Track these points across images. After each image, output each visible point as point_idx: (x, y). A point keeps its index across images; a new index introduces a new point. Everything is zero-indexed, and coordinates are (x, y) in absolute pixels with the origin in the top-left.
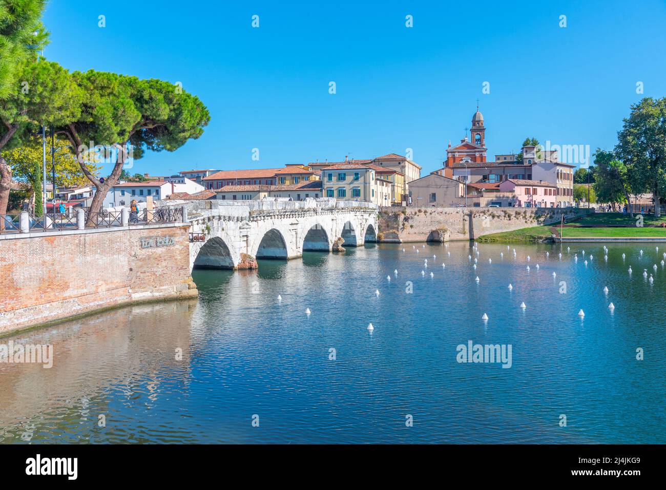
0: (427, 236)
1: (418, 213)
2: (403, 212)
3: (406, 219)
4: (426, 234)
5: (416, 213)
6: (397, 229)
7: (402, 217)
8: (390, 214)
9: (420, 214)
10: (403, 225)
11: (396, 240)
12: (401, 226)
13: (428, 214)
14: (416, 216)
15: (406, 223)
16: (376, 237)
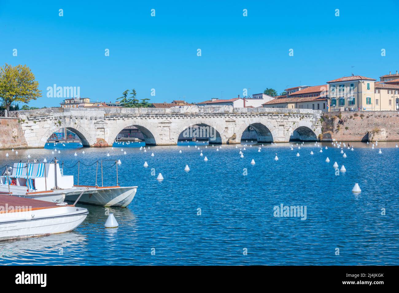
0: (363, 136)
1: (353, 117)
2: (338, 117)
3: (341, 122)
4: (361, 135)
5: (351, 117)
6: (332, 130)
7: (337, 120)
8: (330, 118)
9: (355, 117)
10: (338, 127)
11: (330, 139)
12: (336, 128)
13: (364, 118)
14: (352, 120)
15: (341, 126)
16: (318, 138)
